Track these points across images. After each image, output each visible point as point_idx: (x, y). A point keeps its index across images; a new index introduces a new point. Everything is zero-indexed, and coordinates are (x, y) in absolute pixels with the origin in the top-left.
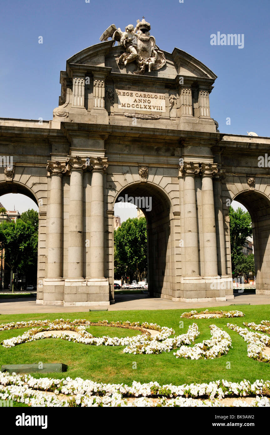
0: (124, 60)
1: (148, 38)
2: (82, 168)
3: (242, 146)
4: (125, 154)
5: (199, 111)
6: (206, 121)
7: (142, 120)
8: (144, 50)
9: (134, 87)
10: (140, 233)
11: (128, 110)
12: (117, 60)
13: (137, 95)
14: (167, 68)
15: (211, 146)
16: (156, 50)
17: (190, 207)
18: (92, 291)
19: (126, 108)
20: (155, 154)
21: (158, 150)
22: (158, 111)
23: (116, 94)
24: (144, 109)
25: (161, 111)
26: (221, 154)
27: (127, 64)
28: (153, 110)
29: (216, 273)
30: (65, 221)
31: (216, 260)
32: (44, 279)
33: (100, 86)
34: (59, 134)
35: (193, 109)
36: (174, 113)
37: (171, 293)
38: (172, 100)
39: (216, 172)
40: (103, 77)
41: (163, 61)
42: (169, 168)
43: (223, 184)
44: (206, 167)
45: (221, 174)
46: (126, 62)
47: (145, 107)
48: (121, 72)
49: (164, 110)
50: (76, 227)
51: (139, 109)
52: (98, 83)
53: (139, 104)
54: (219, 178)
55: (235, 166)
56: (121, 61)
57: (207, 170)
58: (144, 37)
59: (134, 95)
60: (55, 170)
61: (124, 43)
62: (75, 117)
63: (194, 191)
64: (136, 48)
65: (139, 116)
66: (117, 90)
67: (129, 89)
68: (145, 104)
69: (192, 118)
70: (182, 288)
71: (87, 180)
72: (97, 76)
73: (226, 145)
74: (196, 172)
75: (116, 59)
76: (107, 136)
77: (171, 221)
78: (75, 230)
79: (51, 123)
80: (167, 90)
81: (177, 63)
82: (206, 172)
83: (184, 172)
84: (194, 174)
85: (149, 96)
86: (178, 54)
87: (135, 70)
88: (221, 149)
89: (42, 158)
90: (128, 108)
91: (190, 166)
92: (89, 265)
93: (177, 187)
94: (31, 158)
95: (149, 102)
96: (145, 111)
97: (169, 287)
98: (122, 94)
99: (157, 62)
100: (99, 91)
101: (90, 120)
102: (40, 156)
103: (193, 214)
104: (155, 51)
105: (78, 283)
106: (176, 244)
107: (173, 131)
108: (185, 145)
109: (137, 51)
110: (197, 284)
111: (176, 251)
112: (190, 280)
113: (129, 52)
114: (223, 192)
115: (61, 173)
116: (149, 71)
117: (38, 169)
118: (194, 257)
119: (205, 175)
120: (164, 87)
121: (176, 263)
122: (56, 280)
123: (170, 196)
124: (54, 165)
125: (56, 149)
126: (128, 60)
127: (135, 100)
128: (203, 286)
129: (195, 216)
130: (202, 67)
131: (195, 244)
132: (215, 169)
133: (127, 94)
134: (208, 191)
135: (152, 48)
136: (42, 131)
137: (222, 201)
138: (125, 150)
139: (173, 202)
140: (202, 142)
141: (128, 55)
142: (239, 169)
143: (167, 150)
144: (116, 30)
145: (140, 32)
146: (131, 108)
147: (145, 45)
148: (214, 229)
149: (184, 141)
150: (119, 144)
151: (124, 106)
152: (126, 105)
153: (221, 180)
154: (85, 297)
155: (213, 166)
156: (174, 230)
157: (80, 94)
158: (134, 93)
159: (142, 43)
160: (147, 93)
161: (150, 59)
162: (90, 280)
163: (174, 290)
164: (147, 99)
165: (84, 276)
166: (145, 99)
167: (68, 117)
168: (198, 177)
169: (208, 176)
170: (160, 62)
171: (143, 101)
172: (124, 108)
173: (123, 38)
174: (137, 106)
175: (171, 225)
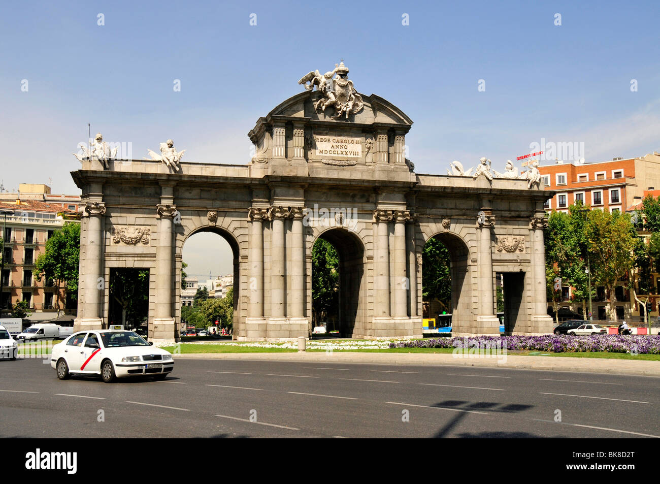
0: (322, 105)
1: (346, 83)
2: (283, 217)
3: (437, 190)
4: (323, 201)
5: (395, 158)
6: (400, 168)
7: (339, 167)
8: (342, 96)
9: (331, 133)
10: (318, 255)
11: (325, 156)
12: (316, 104)
13: (334, 141)
14: (364, 110)
15: (404, 193)
16: (354, 94)
17: (384, 252)
18: (294, 328)
19: (324, 155)
20: (351, 200)
21: (354, 196)
22: (355, 156)
23: (314, 140)
24: (340, 156)
25: (357, 156)
26: (416, 197)
27: (325, 109)
28: (349, 156)
29: (405, 314)
30: (265, 264)
31: (405, 301)
32: (247, 319)
33: (300, 135)
34: (261, 183)
35: (389, 154)
36: (370, 158)
37: (363, 333)
38: (368, 145)
39: (409, 218)
40: (303, 125)
41: (360, 104)
42: (364, 214)
43: (417, 226)
44: (399, 214)
45: (415, 217)
46: (324, 108)
47: (342, 153)
48: (319, 118)
49: (360, 156)
50: (279, 271)
51: (336, 155)
52: (297, 133)
53: (336, 150)
54: (413, 221)
55: (430, 208)
56: (319, 106)
57: (400, 216)
58: (343, 82)
59: (331, 140)
60: (256, 216)
61: (323, 89)
62: (278, 168)
63: (386, 237)
64: (334, 94)
65: (336, 163)
66: (314, 136)
67: (327, 134)
68: (342, 150)
69: (388, 166)
70: (374, 328)
71: (287, 227)
72: (297, 125)
73: (420, 189)
74: (389, 218)
75: (314, 103)
76: (307, 186)
77: (364, 264)
78: (278, 274)
79: (250, 167)
80: (364, 134)
81: (374, 106)
82: (399, 218)
83: (378, 218)
84: (388, 220)
85: (346, 142)
86: (375, 100)
87: (333, 115)
88: (416, 193)
89: (243, 203)
90: (326, 155)
91: (384, 214)
92: (290, 305)
93: (371, 232)
94: (233, 203)
95: (346, 147)
96: (341, 157)
97: (361, 327)
98: (320, 140)
99: (355, 105)
100: (299, 140)
101: (291, 171)
102: (241, 201)
103: (385, 259)
104: (352, 96)
105: (281, 321)
106: (369, 286)
107: (368, 181)
108: (379, 192)
109: (335, 96)
110: (386, 324)
111: (369, 293)
112: (381, 320)
113: (327, 98)
114: (417, 235)
115: (262, 219)
116: (347, 117)
117: (239, 213)
118: (385, 299)
119: (397, 221)
120: (361, 132)
121: (368, 304)
122: (259, 319)
123: (364, 241)
124: (256, 212)
125: (257, 196)
126: (326, 105)
127: (333, 146)
128: (393, 326)
129: (387, 260)
130: (399, 113)
131: (385, 287)
132: (407, 215)
133: (325, 140)
134: (400, 237)
135: (350, 93)
136: (245, 180)
137: (415, 243)
138: (322, 198)
139: (367, 247)
140: (396, 190)
141: (326, 101)
142: (434, 211)
143: (363, 196)
144: (315, 76)
145: (339, 77)
146: (328, 155)
147: (343, 91)
148: (405, 272)
149: (379, 189)
150: (317, 191)
151: (321, 152)
152: (324, 152)
153: (415, 223)
154: (288, 333)
155: (406, 213)
156: (367, 272)
157: (281, 144)
158: (332, 138)
159: (340, 88)
160: (343, 138)
161: (347, 105)
162: (291, 319)
163: (366, 329)
164: (344, 144)
165: (285, 315)
166: (342, 144)
167: (267, 162)
168: (391, 224)
169: (401, 222)
170: (357, 105)
171: (340, 147)
172: (321, 154)
173: (322, 84)
174: (334, 152)
175: (364, 269)
